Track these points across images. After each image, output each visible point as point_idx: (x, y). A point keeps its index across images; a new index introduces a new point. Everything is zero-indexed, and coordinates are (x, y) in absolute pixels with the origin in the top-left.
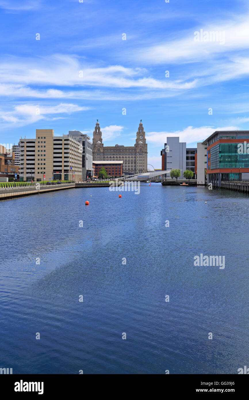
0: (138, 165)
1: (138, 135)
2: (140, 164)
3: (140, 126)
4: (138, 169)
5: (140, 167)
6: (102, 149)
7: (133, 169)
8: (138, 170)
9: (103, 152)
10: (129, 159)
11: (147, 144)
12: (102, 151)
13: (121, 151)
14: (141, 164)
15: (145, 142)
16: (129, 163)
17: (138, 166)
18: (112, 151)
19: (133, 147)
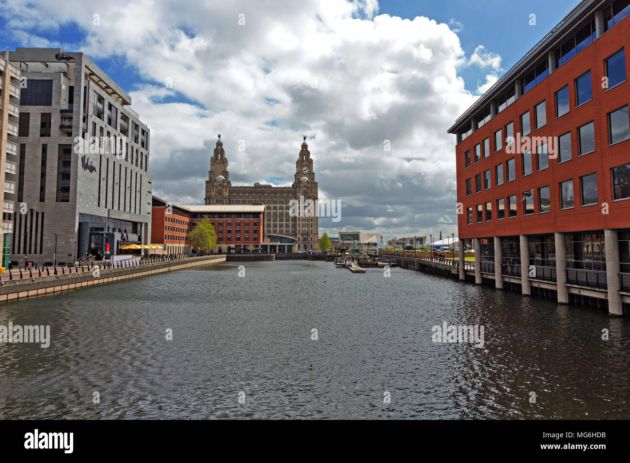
0: (300, 222)
1: (298, 165)
2: (304, 223)
3: (303, 148)
4: (301, 232)
5: (304, 228)
6: (226, 191)
7: (290, 232)
8: (299, 233)
9: (229, 196)
10: (281, 211)
11: (316, 183)
12: (226, 194)
13: (266, 194)
14: (306, 223)
15: (313, 179)
16: (281, 220)
17: (301, 225)
18: (247, 194)
19: (289, 188)
